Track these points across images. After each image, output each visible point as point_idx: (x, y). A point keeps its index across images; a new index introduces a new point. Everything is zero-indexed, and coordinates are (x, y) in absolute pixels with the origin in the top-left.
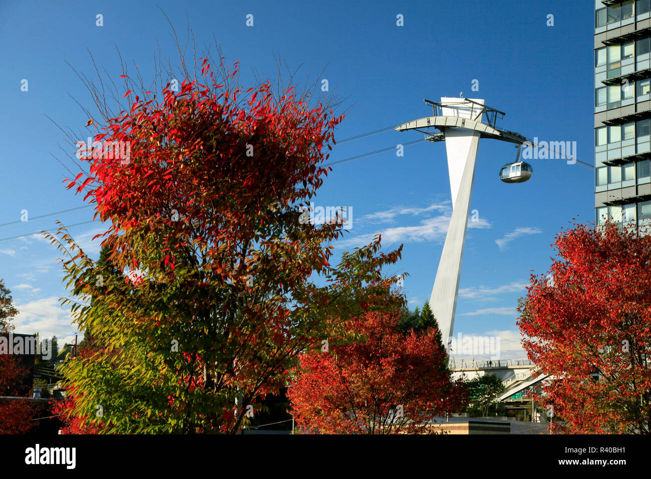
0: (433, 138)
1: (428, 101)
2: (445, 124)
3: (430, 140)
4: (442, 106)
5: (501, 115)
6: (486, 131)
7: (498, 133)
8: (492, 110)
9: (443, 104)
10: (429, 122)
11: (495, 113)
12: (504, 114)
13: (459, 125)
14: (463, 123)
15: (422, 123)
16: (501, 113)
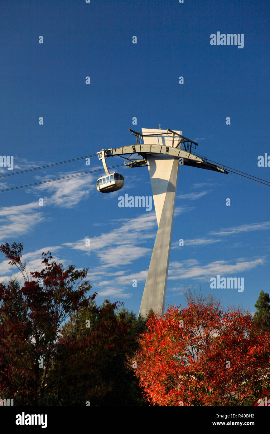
0: (132, 164)
1: (132, 131)
2: (150, 151)
3: (129, 165)
4: (143, 136)
5: (195, 145)
6: (189, 158)
7: (199, 160)
8: (188, 141)
9: (143, 134)
10: (134, 149)
11: (190, 143)
12: (197, 144)
13: (164, 152)
14: (167, 151)
15: (128, 149)
16: (195, 143)
